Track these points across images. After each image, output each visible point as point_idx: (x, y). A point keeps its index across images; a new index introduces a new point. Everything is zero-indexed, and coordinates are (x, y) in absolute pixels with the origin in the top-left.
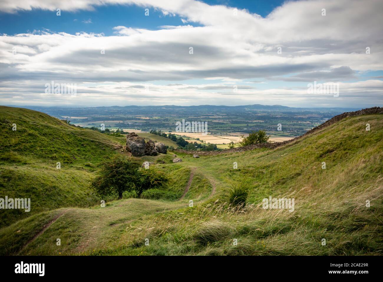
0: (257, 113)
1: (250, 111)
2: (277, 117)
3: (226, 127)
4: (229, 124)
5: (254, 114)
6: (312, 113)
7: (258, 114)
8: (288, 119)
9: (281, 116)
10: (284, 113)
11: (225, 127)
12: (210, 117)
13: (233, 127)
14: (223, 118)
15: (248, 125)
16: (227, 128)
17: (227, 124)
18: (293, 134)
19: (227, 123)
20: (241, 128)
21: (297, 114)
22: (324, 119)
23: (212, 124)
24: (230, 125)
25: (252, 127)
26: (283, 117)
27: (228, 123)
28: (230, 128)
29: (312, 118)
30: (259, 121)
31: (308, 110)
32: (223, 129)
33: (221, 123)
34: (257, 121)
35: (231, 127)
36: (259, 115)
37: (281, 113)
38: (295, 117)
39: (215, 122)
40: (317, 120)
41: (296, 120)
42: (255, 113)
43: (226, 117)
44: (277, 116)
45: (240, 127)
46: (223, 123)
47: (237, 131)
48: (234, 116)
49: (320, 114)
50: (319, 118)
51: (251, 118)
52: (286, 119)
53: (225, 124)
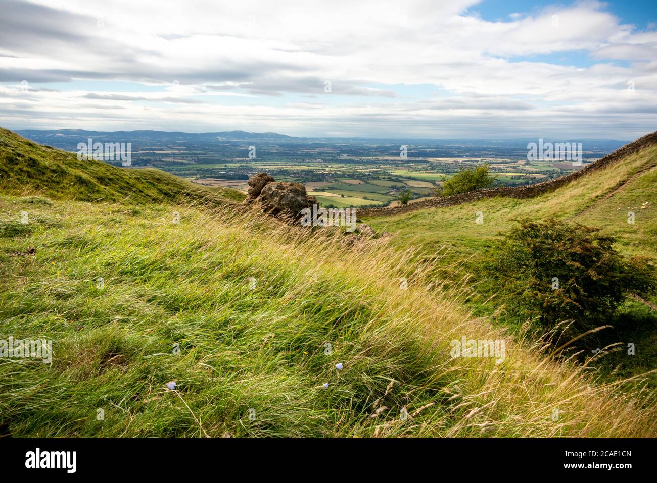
0: (238, 146)
1: (228, 142)
2: (273, 153)
3: (189, 170)
4: (193, 164)
5: (234, 148)
6: (323, 146)
7: (241, 147)
8: (289, 156)
9: (277, 150)
10: (282, 146)
11: (186, 170)
12: (156, 152)
13: (201, 170)
14: (181, 154)
15: (226, 166)
16: (191, 171)
17: (189, 164)
18: (299, 180)
19: (188, 162)
20: (216, 171)
21: (301, 147)
22: (342, 156)
23: (163, 165)
24: (194, 166)
25: (234, 168)
26: (281, 153)
27: (191, 162)
28: (196, 172)
29: (324, 153)
30: (244, 159)
31: (317, 142)
32: (183, 172)
33: (178, 162)
34: (241, 159)
35: (197, 170)
36: (242, 149)
37: (277, 146)
38: (299, 152)
39: (166, 162)
40: (332, 156)
41: (301, 158)
42: (235, 145)
43: (185, 152)
44: (271, 151)
45: (213, 169)
46: (182, 164)
47: (208, 177)
48: (201, 150)
49: (334, 147)
50: (334, 153)
51: (230, 154)
52: (286, 155)
53: (185, 165)
